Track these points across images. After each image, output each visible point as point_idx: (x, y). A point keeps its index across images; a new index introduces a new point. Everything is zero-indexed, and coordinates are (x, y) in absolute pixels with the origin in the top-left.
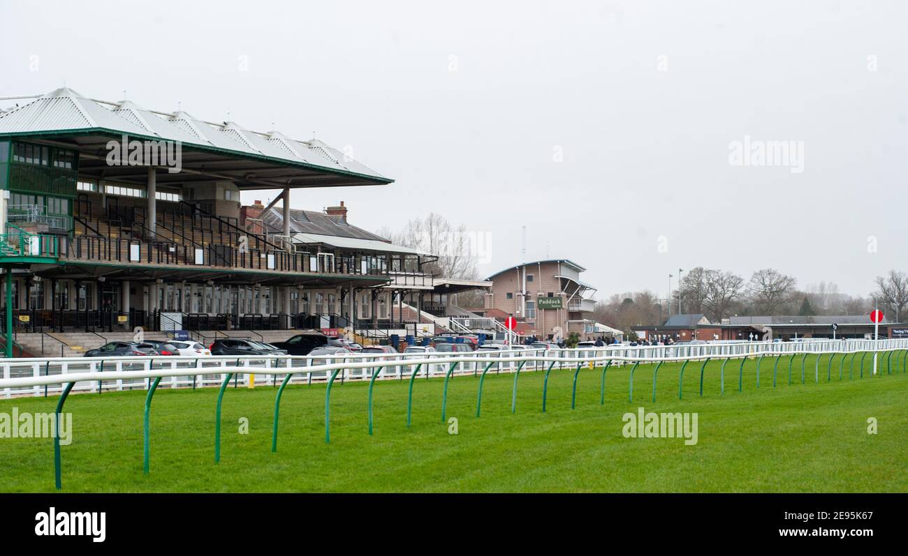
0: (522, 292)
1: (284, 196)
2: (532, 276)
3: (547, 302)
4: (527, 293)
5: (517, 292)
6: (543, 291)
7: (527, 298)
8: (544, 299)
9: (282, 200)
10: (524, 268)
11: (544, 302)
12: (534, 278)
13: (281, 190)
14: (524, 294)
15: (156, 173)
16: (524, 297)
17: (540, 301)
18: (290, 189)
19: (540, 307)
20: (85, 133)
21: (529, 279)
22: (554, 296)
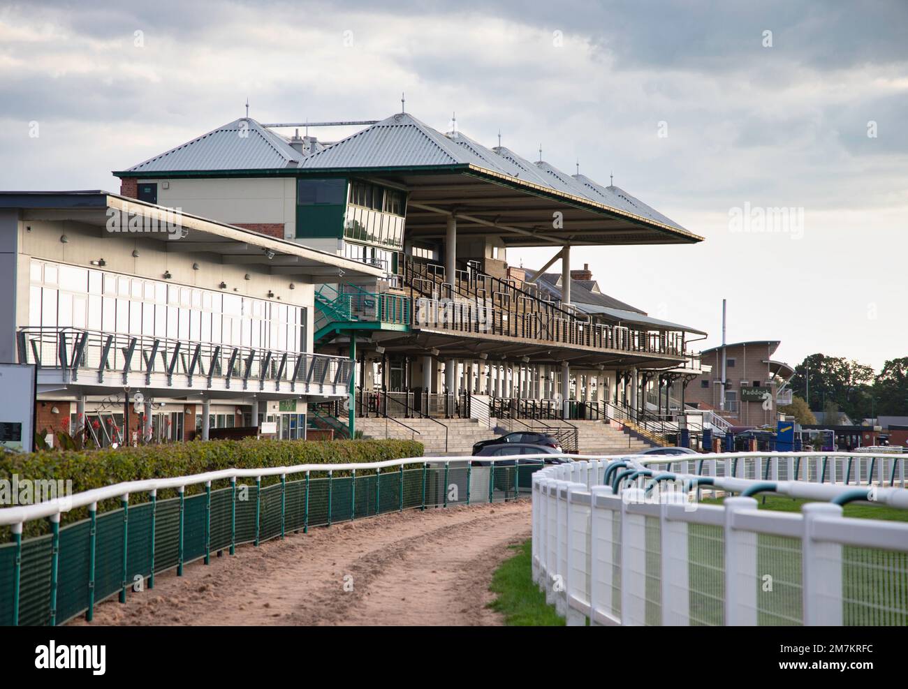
0: (720, 379)
1: (564, 255)
2: (733, 361)
3: (752, 393)
4: (727, 380)
5: (715, 379)
6: (747, 379)
7: (727, 387)
8: (749, 389)
9: (560, 260)
10: (724, 351)
11: (748, 393)
12: (735, 363)
13: (560, 248)
14: (724, 382)
15: (457, 223)
16: (723, 386)
17: (744, 391)
18: (571, 247)
19: (744, 398)
20: (449, 170)
21: (730, 364)
22: (761, 385)
